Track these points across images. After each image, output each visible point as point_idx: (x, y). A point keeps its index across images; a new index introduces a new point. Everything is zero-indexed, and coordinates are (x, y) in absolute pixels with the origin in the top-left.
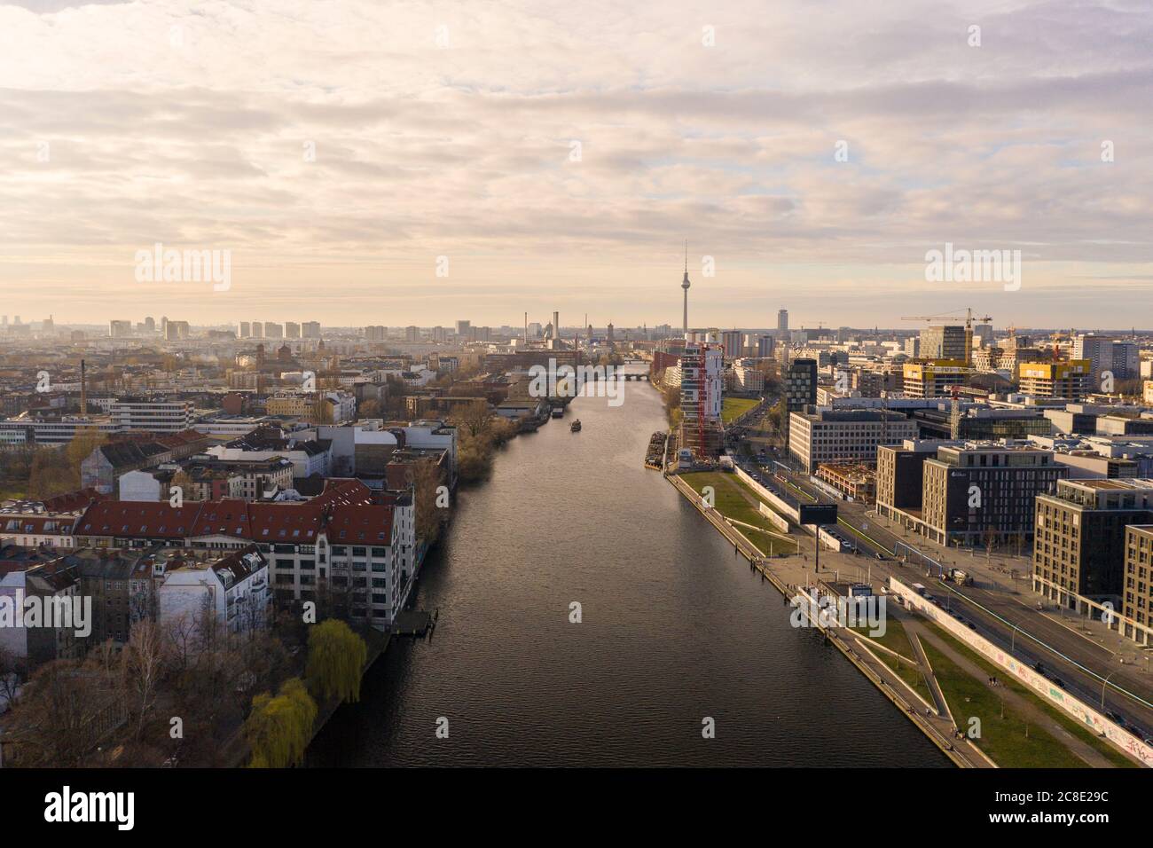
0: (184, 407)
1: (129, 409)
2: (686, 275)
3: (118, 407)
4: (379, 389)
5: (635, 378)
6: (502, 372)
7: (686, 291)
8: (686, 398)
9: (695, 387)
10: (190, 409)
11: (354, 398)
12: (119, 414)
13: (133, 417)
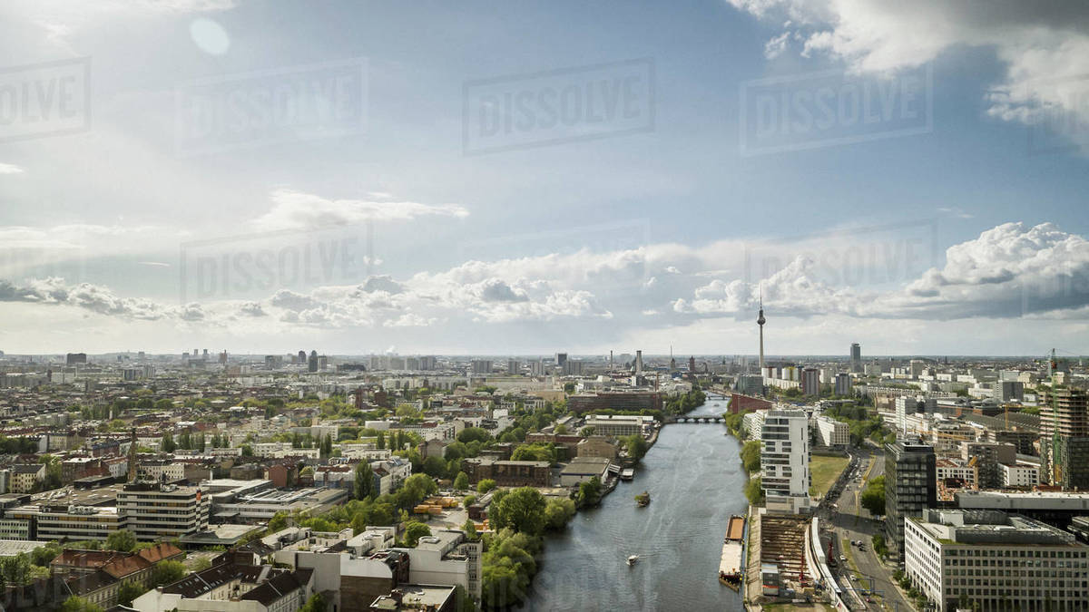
0: (194, 496)
1: (135, 499)
2: (761, 312)
3: (125, 496)
4: (444, 449)
5: (713, 420)
6: (582, 415)
7: (761, 327)
8: (768, 474)
9: (778, 462)
10: (203, 497)
11: (410, 464)
12: (125, 503)
13: (139, 507)
